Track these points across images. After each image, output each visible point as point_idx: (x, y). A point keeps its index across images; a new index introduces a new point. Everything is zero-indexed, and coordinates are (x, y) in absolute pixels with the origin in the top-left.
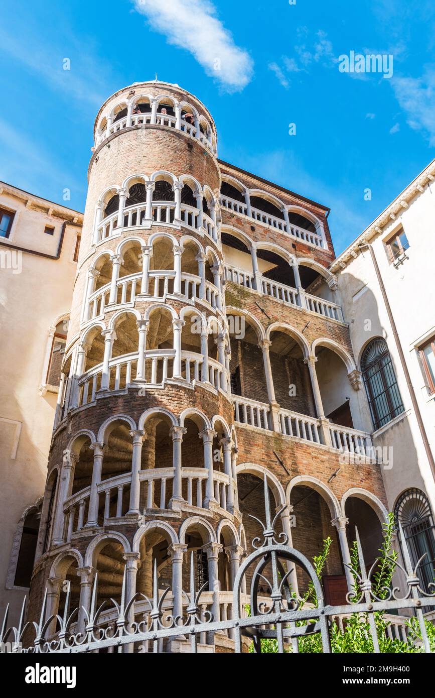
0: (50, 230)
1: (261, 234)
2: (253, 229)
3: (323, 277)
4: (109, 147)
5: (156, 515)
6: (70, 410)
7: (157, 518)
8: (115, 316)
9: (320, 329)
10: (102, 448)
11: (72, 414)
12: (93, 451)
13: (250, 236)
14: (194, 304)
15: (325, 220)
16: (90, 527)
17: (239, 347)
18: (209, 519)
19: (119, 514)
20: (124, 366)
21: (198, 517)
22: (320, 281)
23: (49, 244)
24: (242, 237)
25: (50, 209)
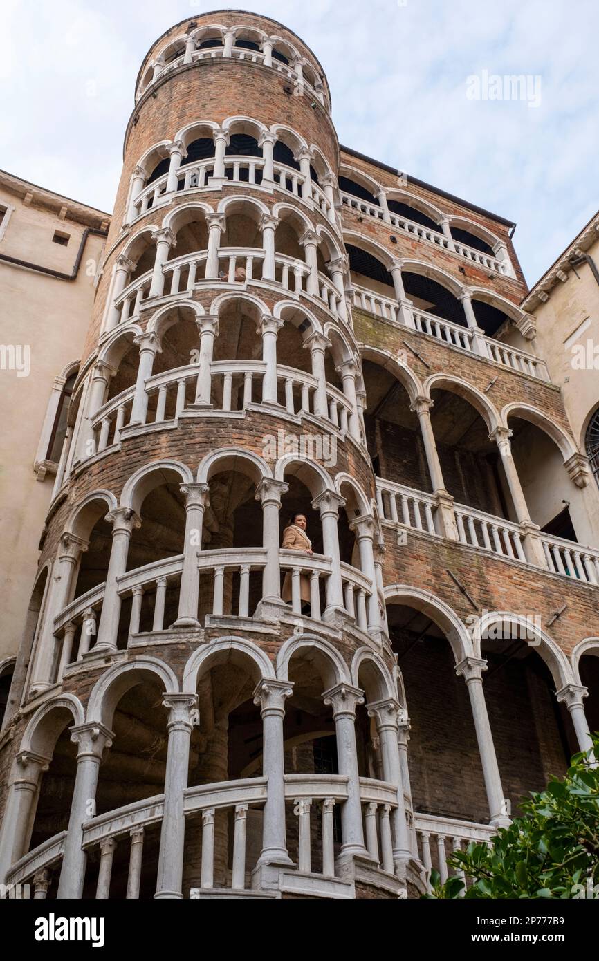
0: (61, 239)
1: (407, 248)
2: (394, 240)
3: (512, 321)
4: (155, 97)
5: (229, 627)
6: (75, 466)
7: (231, 632)
8: (158, 314)
9: (513, 389)
10: (129, 517)
11: (77, 471)
12: (111, 525)
13: (389, 248)
14: (298, 299)
15: (508, 240)
16: (100, 652)
17: (378, 428)
18: (334, 641)
19: (158, 625)
20: (172, 389)
21: (314, 636)
22: (507, 328)
23: (63, 258)
24: (377, 250)
25: (63, 208)
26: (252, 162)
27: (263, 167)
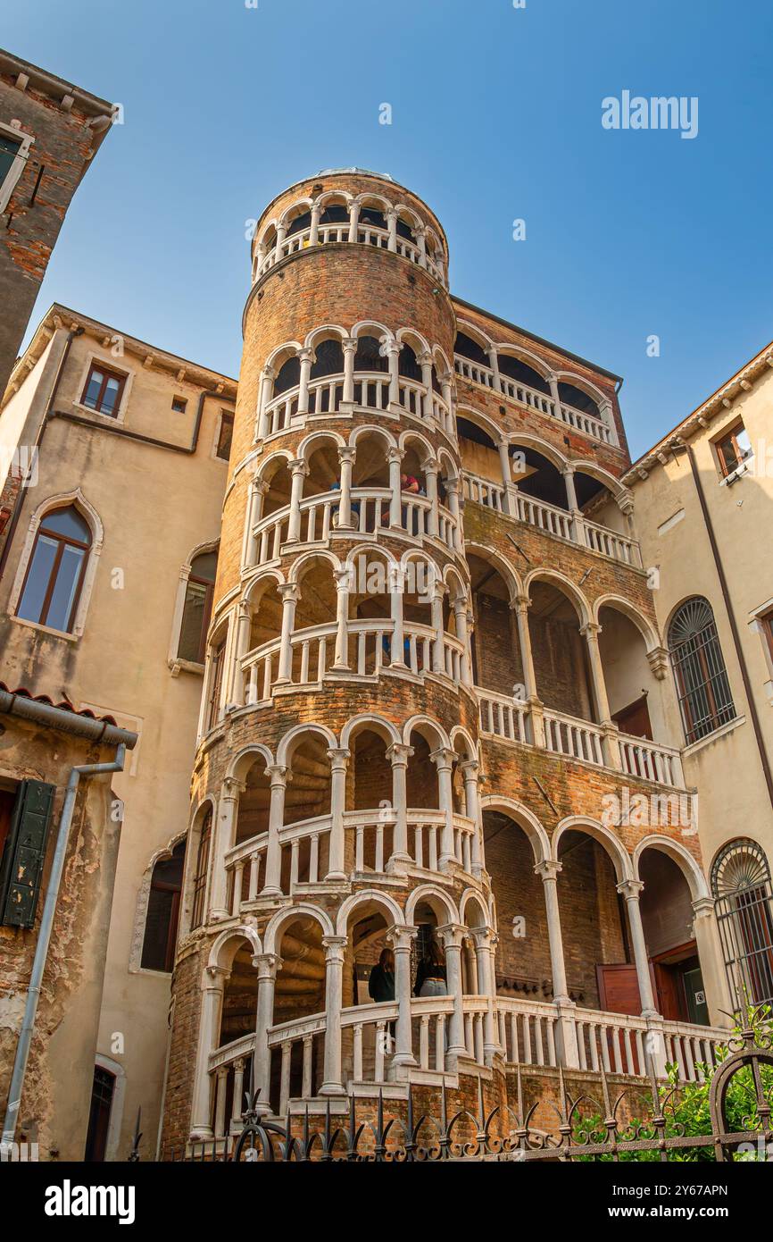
0: (179, 404)
1: (516, 420)
2: (502, 411)
3: (611, 492)
4: (282, 276)
5: (370, 881)
6: (230, 710)
7: (372, 886)
8: (298, 562)
9: (606, 578)
10: (283, 775)
11: (233, 716)
12: (269, 779)
13: (497, 421)
14: (421, 546)
15: (613, 396)
16: (270, 895)
17: (475, 601)
18: (447, 888)
19: (313, 878)
20: (314, 644)
21: (433, 886)
22: (606, 497)
23: (179, 429)
24: (486, 424)
25: (182, 371)
26: (379, 377)
27: (389, 383)
